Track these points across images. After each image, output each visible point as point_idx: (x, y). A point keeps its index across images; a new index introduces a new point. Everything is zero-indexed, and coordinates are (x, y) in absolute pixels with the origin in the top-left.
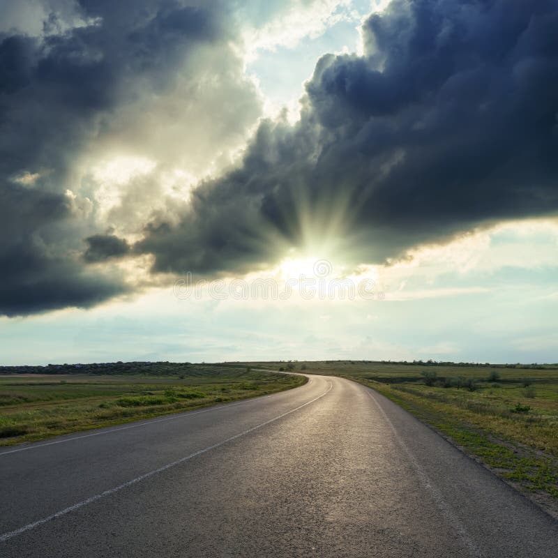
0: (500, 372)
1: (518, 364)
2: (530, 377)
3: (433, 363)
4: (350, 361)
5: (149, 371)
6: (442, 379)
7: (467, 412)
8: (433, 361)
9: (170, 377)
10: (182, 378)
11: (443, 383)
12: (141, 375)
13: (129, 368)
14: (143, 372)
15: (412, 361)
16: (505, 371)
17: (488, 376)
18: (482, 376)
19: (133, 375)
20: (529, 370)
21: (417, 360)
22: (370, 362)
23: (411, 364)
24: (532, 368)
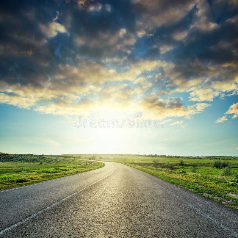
0: (184, 160)
1: (192, 157)
2: (196, 163)
3: (157, 156)
4: (121, 154)
5: (23, 159)
6: (161, 164)
7: (168, 173)
8: (157, 155)
9: (35, 163)
10: (41, 163)
11: (161, 166)
12: (19, 162)
13: (12, 158)
14: (21, 160)
15: (148, 155)
16: (186, 160)
17: (179, 162)
18: (177, 163)
19: (15, 162)
20: (196, 160)
21: (151, 154)
22: (130, 155)
23: (148, 156)
24: (197, 159)
